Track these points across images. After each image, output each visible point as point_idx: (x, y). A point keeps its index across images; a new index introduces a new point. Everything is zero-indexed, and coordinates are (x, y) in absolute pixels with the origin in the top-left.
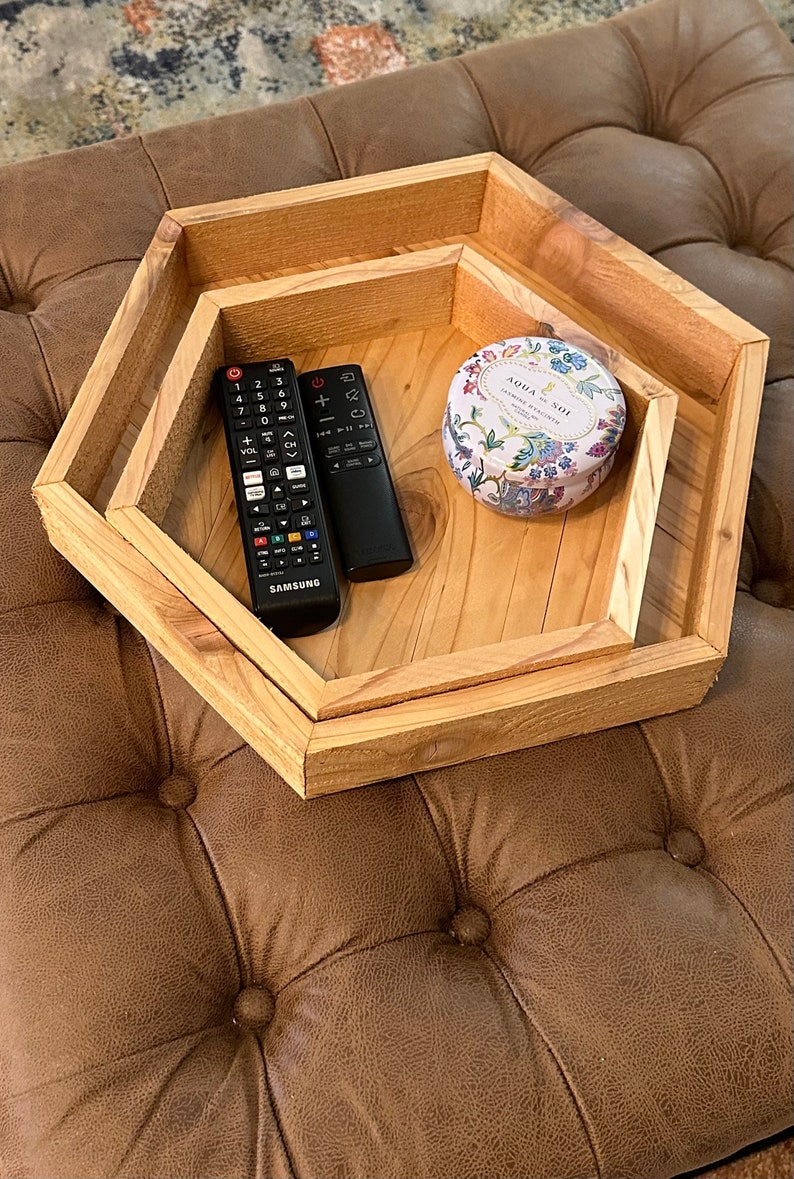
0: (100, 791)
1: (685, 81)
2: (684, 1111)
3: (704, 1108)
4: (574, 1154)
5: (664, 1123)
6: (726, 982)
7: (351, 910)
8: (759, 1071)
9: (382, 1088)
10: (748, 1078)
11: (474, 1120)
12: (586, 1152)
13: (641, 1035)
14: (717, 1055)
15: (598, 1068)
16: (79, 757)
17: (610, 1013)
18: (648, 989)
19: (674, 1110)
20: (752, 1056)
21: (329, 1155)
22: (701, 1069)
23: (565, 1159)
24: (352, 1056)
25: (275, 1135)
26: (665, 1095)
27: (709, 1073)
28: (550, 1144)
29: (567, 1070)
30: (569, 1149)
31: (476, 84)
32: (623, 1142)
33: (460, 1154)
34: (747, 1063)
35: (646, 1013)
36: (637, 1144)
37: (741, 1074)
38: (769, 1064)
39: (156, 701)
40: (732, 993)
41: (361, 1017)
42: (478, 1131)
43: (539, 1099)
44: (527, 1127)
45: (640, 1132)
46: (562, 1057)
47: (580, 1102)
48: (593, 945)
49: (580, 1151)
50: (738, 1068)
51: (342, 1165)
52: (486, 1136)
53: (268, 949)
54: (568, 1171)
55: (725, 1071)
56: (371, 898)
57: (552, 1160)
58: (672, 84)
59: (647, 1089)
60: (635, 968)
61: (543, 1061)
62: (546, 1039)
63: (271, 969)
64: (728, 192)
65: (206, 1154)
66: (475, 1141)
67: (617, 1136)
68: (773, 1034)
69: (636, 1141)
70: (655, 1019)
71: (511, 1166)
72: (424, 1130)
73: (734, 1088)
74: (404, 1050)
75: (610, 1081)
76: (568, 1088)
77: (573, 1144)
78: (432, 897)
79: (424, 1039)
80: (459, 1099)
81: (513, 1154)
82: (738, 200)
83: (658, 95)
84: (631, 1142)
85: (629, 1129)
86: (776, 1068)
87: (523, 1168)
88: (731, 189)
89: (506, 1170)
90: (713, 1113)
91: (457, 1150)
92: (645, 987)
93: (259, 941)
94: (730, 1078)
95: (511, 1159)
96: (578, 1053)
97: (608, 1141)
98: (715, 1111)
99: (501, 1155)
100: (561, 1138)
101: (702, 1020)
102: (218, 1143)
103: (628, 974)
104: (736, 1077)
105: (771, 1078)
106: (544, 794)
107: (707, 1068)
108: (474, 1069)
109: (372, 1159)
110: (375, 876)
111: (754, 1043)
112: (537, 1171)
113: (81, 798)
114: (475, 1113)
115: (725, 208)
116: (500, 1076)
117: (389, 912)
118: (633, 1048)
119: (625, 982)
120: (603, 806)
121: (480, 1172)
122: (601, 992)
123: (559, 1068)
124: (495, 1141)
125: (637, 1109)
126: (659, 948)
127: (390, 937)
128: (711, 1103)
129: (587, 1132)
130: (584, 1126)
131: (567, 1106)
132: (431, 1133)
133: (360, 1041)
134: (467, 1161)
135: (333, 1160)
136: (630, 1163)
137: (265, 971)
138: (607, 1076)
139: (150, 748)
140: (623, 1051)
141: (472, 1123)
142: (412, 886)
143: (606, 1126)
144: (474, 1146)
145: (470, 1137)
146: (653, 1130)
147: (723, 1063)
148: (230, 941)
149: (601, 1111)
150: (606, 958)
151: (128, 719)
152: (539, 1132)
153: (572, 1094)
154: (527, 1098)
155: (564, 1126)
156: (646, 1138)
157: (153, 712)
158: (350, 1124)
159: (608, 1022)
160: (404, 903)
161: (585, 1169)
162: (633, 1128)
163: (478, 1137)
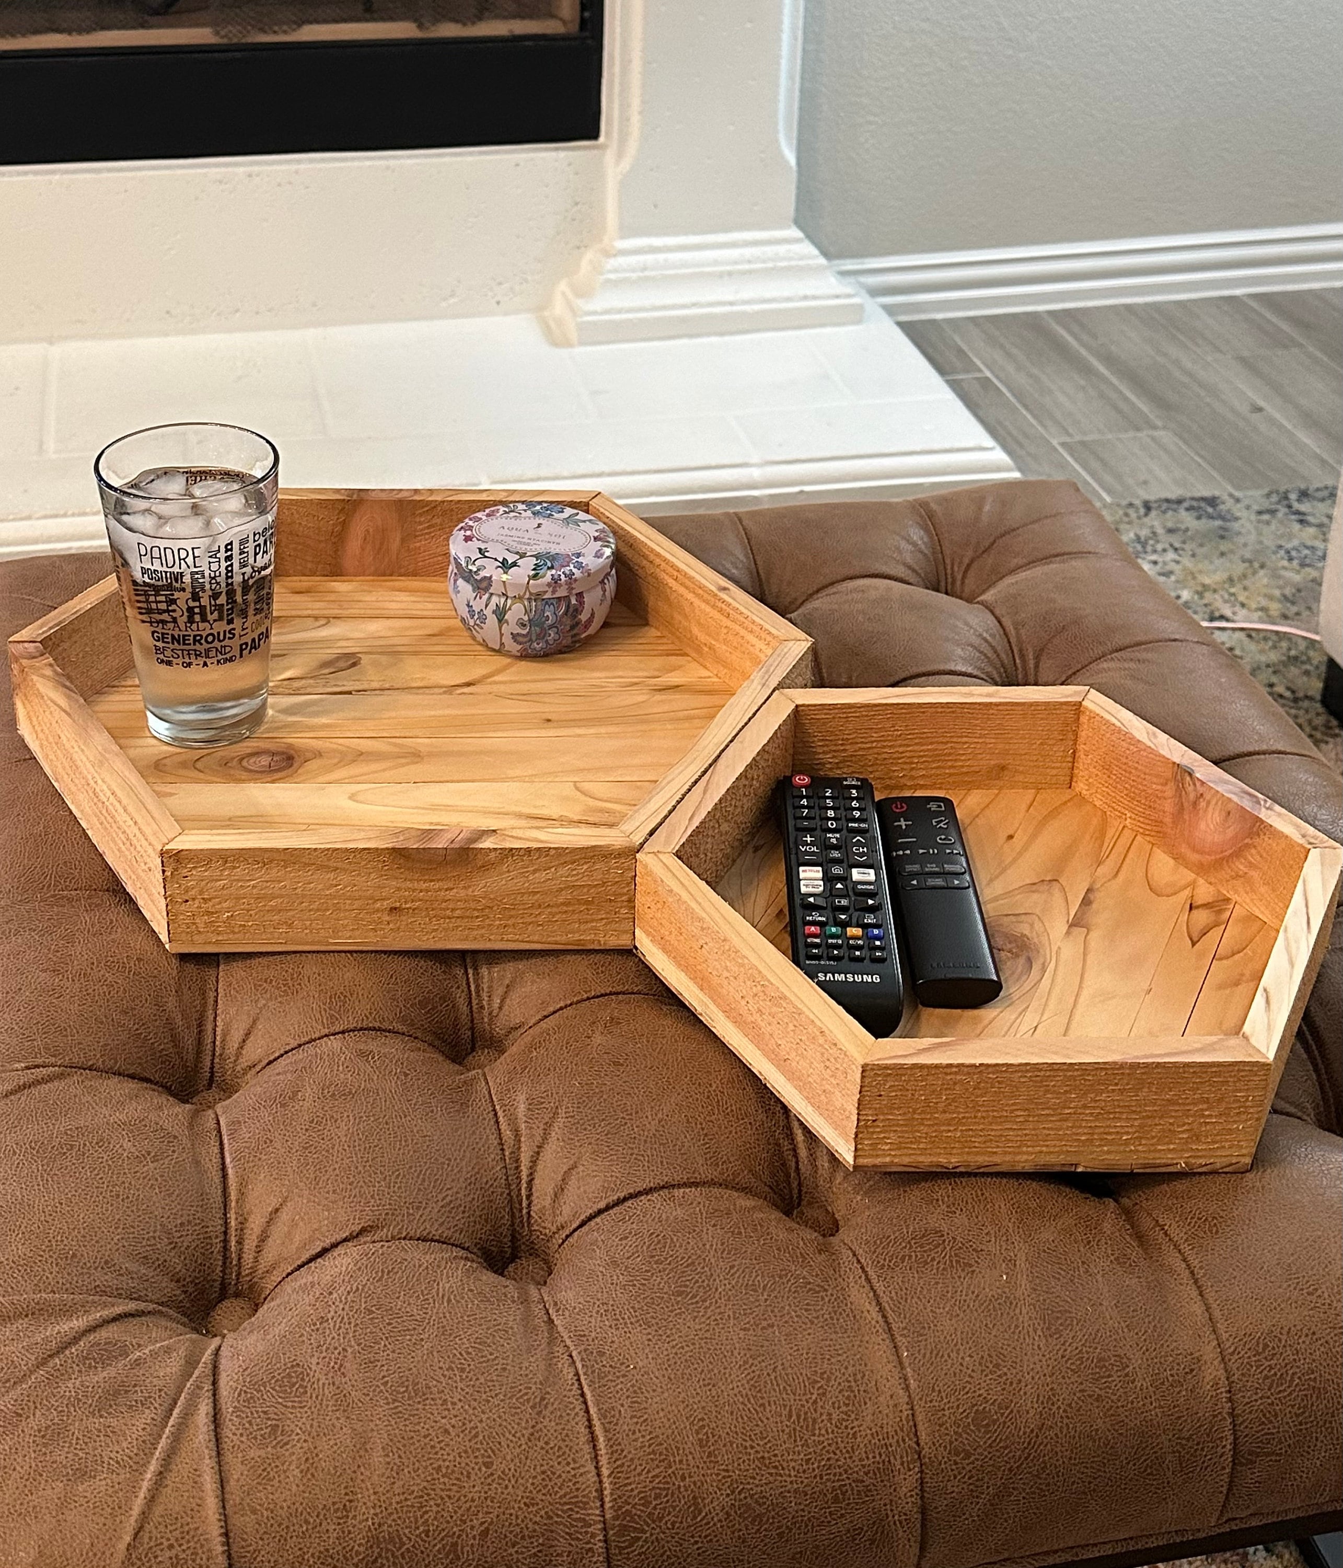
0: (116, 1063)
1: (984, 552)
2: (725, 1445)
3: (752, 1447)
4: (573, 1472)
5: (697, 1456)
6: (806, 1310)
7: (372, 1197)
8: (830, 1414)
9: (350, 1356)
10: (814, 1421)
11: (454, 1404)
12: (588, 1472)
13: (687, 1349)
14: (778, 1385)
15: (624, 1376)
16: (102, 1023)
17: (654, 1321)
18: (707, 1304)
19: (712, 1440)
20: (824, 1394)
21: (265, 1413)
22: (754, 1397)
23: (560, 1476)
24: (325, 1324)
25: (207, 1386)
26: (703, 1419)
27: (763, 1405)
28: (543, 1452)
29: (585, 1374)
30: (568, 1464)
31: (744, 529)
32: (639, 1469)
33: (425, 1437)
34: (815, 1402)
35: (697, 1327)
36: (656, 1476)
37: (806, 1413)
38: (844, 1409)
39: (212, 994)
40: (812, 1323)
41: (349, 1293)
42: (456, 1416)
43: (543, 1399)
44: (518, 1424)
45: (663, 1461)
46: (582, 1360)
47: (593, 1410)
48: (653, 1257)
49: (582, 1470)
50: (803, 1406)
51: (278, 1426)
52: (464, 1424)
53: (263, 1238)
54: (562, 1493)
55: (785, 1406)
56: (399, 1188)
57: (543, 1472)
58: (970, 554)
59: (681, 1408)
60: (697, 1282)
61: (560, 1365)
62: (568, 1342)
63: (262, 1268)
64: (1009, 642)
65: (117, 1393)
66: (448, 1426)
67: (632, 1460)
68: (855, 1375)
69: (657, 1471)
70: (708, 1335)
71: (488, 1465)
72: (388, 1404)
73: (795, 1429)
74: (389, 1324)
75: (635, 1392)
76: (583, 1395)
77: (574, 1460)
78: (478, 1213)
79: (418, 1317)
80: (442, 1379)
81: (493, 1451)
82: (1021, 650)
83: (953, 565)
84: (649, 1472)
85: (649, 1454)
86: (853, 1416)
87: (503, 1472)
88: (1013, 640)
89: (480, 1469)
90: (763, 1457)
91: (423, 1433)
92: (704, 1301)
93: (256, 1224)
94: (790, 1416)
95: (489, 1457)
96: (603, 1359)
97: (619, 1463)
98: (766, 1455)
99: (478, 1449)
100: (560, 1448)
101: (766, 1343)
102: (135, 1386)
103: (686, 1286)
104: (799, 1417)
105: (846, 1427)
106: (637, 1113)
107: (762, 1398)
108: (469, 1353)
109: (315, 1424)
110: (411, 1167)
111: (829, 1380)
112: (520, 1481)
113: (90, 1063)
114: (457, 1396)
115: (1003, 656)
116: (499, 1367)
117: (418, 1208)
118: (673, 1361)
119: (680, 1294)
120: (706, 1135)
121: (447, 1463)
122: (648, 1300)
123: (577, 1374)
124: (474, 1432)
125: (663, 1430)
126: (732, 1267)
127: (412, 1233)
128: (761, 1443)
129: (595, 1446)
130: (593, 1439)
131: (577, 1414)
132: (396, 1407)
133: (340, 1312)
134: (433, 1447)
135: (268, 1419)
136: (647, 1504)
137: (254, 1270)
138: (633, 1386)
139: (189, 1042)
140: (659, 1361)
141: (450, 1406)
142: (455, 1190)
143: (619, 1444)
144: (447, 1431)
145: (443, 1421)
146: (681, 1462)
147: (784, 1396)
148: (221, 1222)
149: (616, 1424)
150: (665, 1270)
151: (171, 1003)
152: (532, 1434)
153: (585, 1403)
154: (526, 1394)
155: (567, 1435)
156: (670, 1471)
157: (204, 1005)
158: (301, 1386)
159: (649, 1330)
160: (441, 1204)
161: (584, 1496)
162: (653, 1452)
163: (453, 1421)
